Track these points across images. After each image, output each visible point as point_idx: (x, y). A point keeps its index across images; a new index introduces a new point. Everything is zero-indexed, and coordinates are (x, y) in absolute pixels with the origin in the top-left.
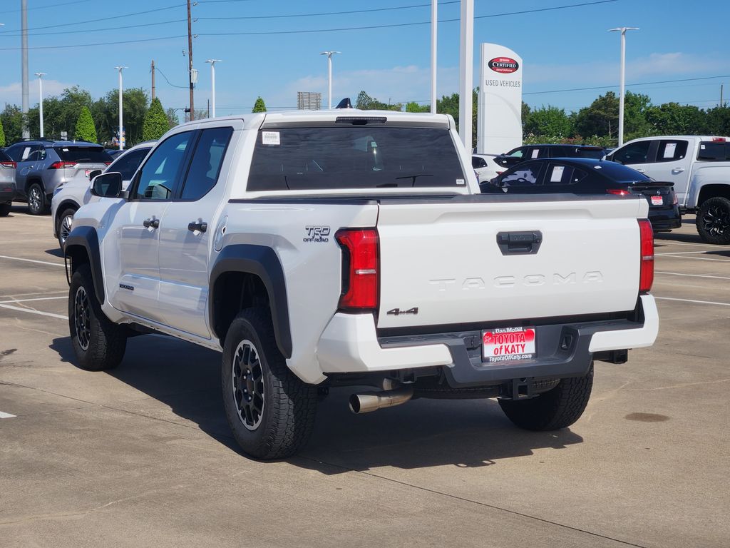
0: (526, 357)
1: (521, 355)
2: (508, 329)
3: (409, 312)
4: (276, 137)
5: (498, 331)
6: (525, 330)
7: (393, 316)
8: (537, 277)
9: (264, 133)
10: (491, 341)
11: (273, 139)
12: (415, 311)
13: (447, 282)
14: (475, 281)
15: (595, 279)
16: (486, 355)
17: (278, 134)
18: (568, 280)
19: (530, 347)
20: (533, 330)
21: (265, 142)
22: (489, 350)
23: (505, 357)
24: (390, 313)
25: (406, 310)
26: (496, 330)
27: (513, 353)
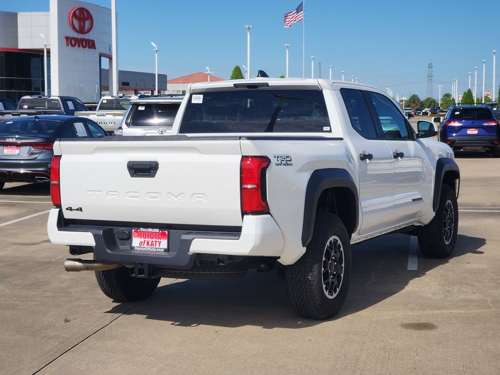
0: (160, 250)
1: (157, 248)
2: (149, 229)
3: (77, 209)
4: (200, 98)
5: (142, 229)
6: (161, 232)
7: (69, 211)
8: (156, 194)
9: (193, 96)
10: (138, 236)
11: (198, 100)
12: (80, 209)
13: (97, 193)
14: (114, 193)
15: (202, 199)
16: (133, 245)
17: (202, 96)
18: (179, 197)
19: (164, 244)
20: (167, 232)
21: (193, 101)
22: (136, 242)
23: (146, 248)
24: (67, 209)
25: (76, 209)
26: (141, 229)
27: (152, 246)
